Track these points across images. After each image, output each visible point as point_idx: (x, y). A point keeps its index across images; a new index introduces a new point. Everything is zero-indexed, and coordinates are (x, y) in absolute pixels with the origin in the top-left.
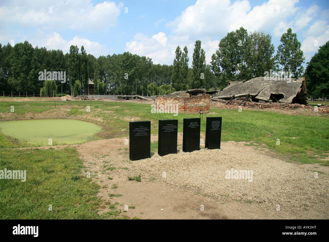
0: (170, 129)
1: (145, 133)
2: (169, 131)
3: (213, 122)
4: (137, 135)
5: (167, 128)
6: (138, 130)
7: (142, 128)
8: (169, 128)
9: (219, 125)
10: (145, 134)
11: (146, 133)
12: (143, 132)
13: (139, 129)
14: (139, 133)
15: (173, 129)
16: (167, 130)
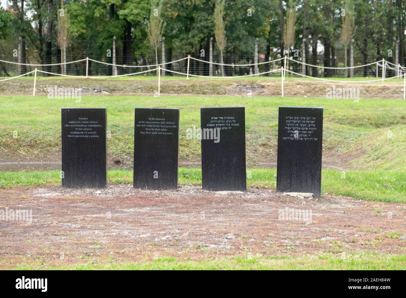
0: (157, 128)
1: (91, 133)
2: (156, 133)
3: (291, 118)
4: (72, 134)
5: (150, 126)
6: (76, 124)
7: (83, 121)
8: (154, 126)
9: (312, 127)
10: (93, 135)
11: (95, 133)
12: (88, 129)
13: (79, 124)
14: (77, 131)
15: (165, 128)
16: (148, 131)
